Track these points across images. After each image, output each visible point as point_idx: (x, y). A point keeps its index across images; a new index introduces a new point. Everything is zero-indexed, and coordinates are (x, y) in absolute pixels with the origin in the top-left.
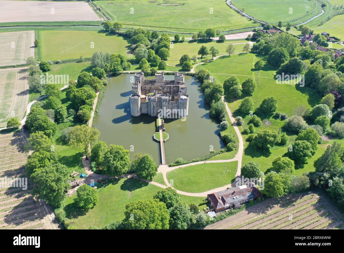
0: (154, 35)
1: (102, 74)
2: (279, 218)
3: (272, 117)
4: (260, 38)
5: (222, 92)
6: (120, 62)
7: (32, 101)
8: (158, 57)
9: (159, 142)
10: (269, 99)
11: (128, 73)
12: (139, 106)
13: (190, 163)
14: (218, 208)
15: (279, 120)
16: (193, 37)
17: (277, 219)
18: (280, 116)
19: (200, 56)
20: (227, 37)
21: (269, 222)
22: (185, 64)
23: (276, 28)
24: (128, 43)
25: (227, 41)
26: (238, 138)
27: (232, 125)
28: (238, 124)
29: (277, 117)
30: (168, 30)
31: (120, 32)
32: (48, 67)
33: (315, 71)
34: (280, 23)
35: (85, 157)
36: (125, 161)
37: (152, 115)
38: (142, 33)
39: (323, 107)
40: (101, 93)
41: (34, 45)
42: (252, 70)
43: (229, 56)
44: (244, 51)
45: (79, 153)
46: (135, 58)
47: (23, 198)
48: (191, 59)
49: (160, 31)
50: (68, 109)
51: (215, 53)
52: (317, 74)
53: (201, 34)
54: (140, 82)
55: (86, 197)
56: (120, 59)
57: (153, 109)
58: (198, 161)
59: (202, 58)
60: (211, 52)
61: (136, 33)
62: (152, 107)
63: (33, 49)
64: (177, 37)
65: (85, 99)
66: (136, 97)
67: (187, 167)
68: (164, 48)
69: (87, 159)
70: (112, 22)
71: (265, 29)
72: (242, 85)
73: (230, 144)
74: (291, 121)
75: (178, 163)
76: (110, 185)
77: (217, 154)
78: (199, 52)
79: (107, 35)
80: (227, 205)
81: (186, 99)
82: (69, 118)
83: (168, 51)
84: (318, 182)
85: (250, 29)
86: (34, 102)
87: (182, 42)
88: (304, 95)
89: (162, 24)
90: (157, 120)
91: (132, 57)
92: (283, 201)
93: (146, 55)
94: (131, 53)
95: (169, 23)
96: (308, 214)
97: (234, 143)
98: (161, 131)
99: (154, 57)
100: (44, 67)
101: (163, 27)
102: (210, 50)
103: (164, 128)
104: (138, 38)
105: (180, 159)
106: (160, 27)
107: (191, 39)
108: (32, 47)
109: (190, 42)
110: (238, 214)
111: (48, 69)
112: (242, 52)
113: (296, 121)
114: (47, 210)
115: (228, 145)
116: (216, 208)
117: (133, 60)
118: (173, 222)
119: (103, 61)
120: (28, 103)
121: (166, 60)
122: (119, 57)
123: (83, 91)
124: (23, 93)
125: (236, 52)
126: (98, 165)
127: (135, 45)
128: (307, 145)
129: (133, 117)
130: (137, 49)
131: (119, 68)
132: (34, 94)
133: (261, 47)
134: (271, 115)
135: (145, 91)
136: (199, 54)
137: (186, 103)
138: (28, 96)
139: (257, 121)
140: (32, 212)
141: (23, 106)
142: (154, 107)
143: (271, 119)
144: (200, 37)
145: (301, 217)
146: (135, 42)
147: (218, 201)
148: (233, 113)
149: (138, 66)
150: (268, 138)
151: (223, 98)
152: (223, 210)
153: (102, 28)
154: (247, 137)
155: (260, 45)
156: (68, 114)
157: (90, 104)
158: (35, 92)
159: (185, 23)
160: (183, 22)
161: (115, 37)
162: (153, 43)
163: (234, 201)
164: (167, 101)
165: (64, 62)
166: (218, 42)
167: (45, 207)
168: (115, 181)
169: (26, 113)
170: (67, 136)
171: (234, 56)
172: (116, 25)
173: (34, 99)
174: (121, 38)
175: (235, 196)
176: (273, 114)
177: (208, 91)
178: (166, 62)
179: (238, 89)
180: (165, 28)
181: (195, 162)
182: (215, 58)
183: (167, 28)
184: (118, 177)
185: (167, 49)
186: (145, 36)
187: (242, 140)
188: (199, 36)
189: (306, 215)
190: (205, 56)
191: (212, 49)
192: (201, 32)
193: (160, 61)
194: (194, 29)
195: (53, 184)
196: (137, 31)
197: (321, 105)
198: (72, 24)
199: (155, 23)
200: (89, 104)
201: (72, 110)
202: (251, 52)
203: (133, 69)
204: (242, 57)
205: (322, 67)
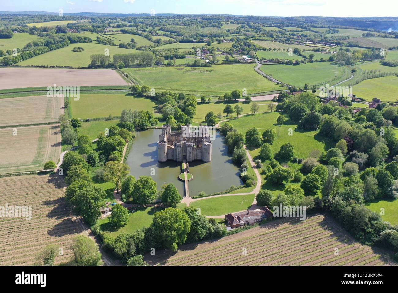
0: (181, 97)
1: (131, 128)
2: (287, 232)
3: (290, 161)
4: (285, 99)
5: (243, 140)
6: (147, 118)
7: (64, 151)
8: (185, 115)
9: (184, 181)
10: (286, 145)
11: (155, 128)
12: (166, 152)
13: (211, 196)
14: (234, 224)
15: (296, 164)
16: (219, 99)
17: (285, 232)
18: (297, 160)
19: (225, 114)
20: (253, 99)
21: (279, 234)
22: (210, 120)
23: (302, 90)
24: (155, 104)
25: (253, 102)
26: (257, 177)
27: (252, 168)
28: (258, 167)
29: (294, 161)
30: (195, 93)
31: (147, 94)
32: (78, 123)
33: (330, 121)
34: (306, 85)
35: (116, 191)
36: (152, 189)
37: (177, 160)
38: (169, 95)
39: (334, 150)
40: (130, 143)
41: (64, 106)
42: (275, 125)
43: (254, 115)
44: (269, 110)
45: (111, 189)
46: (162, 117)
47: (63, 219)
48: (217, 117)
49: (187, 94)
50: (100, 155)
51: (240, 111)
52: (332, 125)
53: (228, 96)
54: (166, 134)
55: (119, 214)
56: (148, 115)
57: (179, 155)
58: (219, 194)
59: (227, 116)
60: (235, 110)
61: (163, 95)
62: (178, 152)
63: (63, 109)
64: (203, 99)
65: (116, 146)
66: (163, 143)
67: (209, 199)
68: (190, 107)
69: (118, 193)
70: (139, 87)
71: (291, 91)
72: (263, 135)
73: (248, 181)
74: (306, 163)
75: (201, 196)
76: (139, 211)
77: (237, 189)
78: (224, 111)
79: (134, 97)
80: (242, 222)
81: (209, 145)
82: (100, 163)
83: (194, 110)
84: (323, 204)
85: (277, 92)
86: (66, 152)
87: (208, 103)
88: (321, 143)
89: (189, 88)
90: (182, 164)
91: (159, 115)
92: (292, 220)
93: (173, 113)
94: (158, 113)
95: (196, 87)
96: (313, 229)
97: (253, 180)
98: (185, 173)
99: (180, 115)
100: (76, 123)
101: (190, 91)
102: (235, 108)
103: (188, 171)
104: (165, 99)
105: (203, 192)
106: (187, 91)
107: (217, 100)
108: (62, 108)
109: (217, 103)
110: (251, 229)
111: (79, 125)
112: (267, 111)
113: (310, 162)
114: (84, 227)
115: (247, 181)
116: (232, 224)
117: (160, 118)
118: (194, 228)
119: (131, 118)
120: (61, 152)
121: (192, 118)
122: (147, 113)
123: (114, 139)
124: (56, 145)
125: (261, 111)
126: (128, 197)
127: (162, 105)
128: (315, 177)
129: (159, 162)
130: (164, 108)
131: (147, 123)
132: (66, 146)
133: (285, 106)
134: (288, 160)
135: (171, 142)
136: (224, 112)
137: (209, 148)
138: (60, 147)
139: (275, 164)
140: (70, 228)
141: (56, 155)
142: (179, 153)
143: (289, 163)
144: (227, 99)
145: (307, 231)
146: (162, 102)
147: (233, 219)
148: (253, 159)
149: (165, 123)
150: (282, 173)
151: (245, 147)
152: (238, 226)
153: (130, 91)
154: (265, 176)
155: (284, 104)
156: (100, 159)
157: (121, 150)
158: (67, 144)
159: (212, 87)
160: (210, 86)
161: (142, 99)
162: (179, 104)
163: (248, 219)
164: (191, 147)
165: (93, 120)
166: (244, 103)
167: (82, 225)
168: (142, 209)
169: (59, 160)
170: (100, 174)
171: (259, 114)
172: (144, 88)
173: (67, 149)
174: (149, 100)
175: (249, 216)
176: (291, 159)
177: (231, 141)
178: (192, 119)
179: (258, 138)
180: (192, 91)
181: (216, 195)
182: (240, 116)
183: (195, 91)
184: (146, 206)
185: (193, 108)
186: (173, 98)
187: (260, 178)
188: (225, 97)
189: (311, 229)
190: (230, 114)
191: (237, 107)
192: (227, 94)
193: (186, 117)
194: (221, 92)
195: (92, 201)
196: (164, 93)
197: (334, 149)
198: (100, 88)
199: (182, 87)
200: (119, 150)
201: (103, 156)
202: (275, 111)
203: (161, 125)
204: (266, 115)
205: (337, 118)
